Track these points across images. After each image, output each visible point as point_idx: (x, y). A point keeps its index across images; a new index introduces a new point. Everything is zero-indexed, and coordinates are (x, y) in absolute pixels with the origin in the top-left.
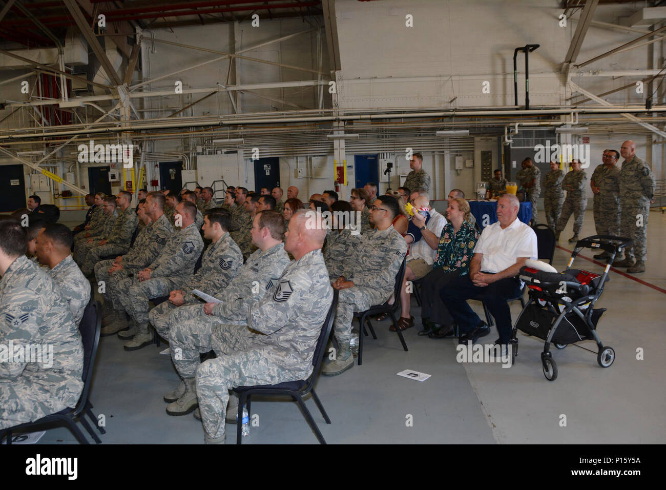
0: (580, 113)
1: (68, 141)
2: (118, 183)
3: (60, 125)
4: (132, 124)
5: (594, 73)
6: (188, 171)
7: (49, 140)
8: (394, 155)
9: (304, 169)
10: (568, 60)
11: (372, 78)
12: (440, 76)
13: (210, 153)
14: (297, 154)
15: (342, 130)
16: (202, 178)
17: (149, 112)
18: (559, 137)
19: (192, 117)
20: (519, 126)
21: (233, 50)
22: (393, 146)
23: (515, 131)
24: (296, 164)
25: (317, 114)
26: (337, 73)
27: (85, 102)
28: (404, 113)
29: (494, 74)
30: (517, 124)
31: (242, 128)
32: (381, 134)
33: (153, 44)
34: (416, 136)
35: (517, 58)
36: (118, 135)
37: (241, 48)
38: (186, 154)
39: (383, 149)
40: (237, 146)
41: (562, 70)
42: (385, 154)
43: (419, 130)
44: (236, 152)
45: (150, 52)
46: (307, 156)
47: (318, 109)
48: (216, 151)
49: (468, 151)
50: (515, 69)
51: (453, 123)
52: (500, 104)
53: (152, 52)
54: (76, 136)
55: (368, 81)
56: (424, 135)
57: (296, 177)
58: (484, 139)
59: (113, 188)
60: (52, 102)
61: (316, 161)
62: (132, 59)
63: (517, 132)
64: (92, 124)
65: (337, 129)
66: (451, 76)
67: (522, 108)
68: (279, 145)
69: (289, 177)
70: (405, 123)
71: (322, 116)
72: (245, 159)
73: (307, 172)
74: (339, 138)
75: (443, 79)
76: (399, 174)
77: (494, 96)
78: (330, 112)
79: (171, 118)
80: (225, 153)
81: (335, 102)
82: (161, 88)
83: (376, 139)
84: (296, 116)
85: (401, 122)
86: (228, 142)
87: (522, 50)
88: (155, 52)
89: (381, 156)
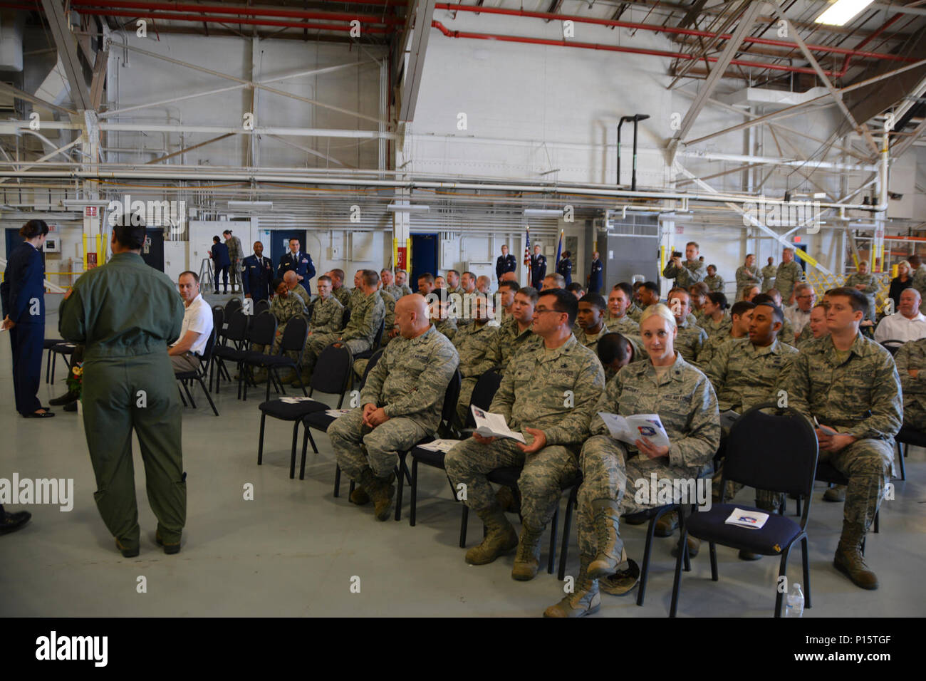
0: (690, 199)
2: (57, 255)
4: (99, 169)
5: (700, 154)
6: (175, 242)
8: (459, 235)
9: (341, 249)
10: (677, 136)
11: (449, 135)
12: (532, 141)
13: (209, 219)
14: (331, 227)
15: (405, 200)
16: (196, 253)
17: (115, 152)
18: (661, 224)
19: (181, 166)
20: (627, 210)
21: (248, 75)
22: (460, 224)
23: (622, 215)
24: (329, 240)
25: (374, 176)
26: (407, 124)
27: (22, 129)
28: (481, 184)
29: (594, 144)
30: (625, 207)
31: (258, 187)
32: (443, 208)
33: (125, 53)
34: (487, 212)
35: (622, 128)
36: (77, 183)
37: (261, 75)
39: (447, 227)
40: (249, 211)
41: (669, 148)
42: (448, 234)
43: (492, 206)
44: (249, 219)
45: (120, 64)
46: (345, 231)
47: (377, 169)
48: (219, 216)
49: (548, 235)
50: (619, 141)
51: (546, 200)
52: (598, 182)
53: (123, 65)
55: (443, 139)
56: (497, 213)
57: (330, 257)
61: (358, 238)
62: (88, 71)
63: (624, 217)
64: (32, 164)
65: (400, 197)
66: (543, 142)
67: (626, 189)
68: (309, 213)
69: (320, 258)
70: (480, 196)
71: (382, 179)
72: (260, 231)
73: (345, 252)
74: (402, 210)
75: (534, 144)
76: (465, 259)
77: (592, 170)
78: (392, 175)
79: (160, 165)
80: (232, 220)
81: (399, 162)
82: (135, 120)
83: (438, 213)
84: (344, 176)
85: (476, 195)
86: (248, 206)
87: (628, 119)
88: (129, 65)
89: (443, 236)
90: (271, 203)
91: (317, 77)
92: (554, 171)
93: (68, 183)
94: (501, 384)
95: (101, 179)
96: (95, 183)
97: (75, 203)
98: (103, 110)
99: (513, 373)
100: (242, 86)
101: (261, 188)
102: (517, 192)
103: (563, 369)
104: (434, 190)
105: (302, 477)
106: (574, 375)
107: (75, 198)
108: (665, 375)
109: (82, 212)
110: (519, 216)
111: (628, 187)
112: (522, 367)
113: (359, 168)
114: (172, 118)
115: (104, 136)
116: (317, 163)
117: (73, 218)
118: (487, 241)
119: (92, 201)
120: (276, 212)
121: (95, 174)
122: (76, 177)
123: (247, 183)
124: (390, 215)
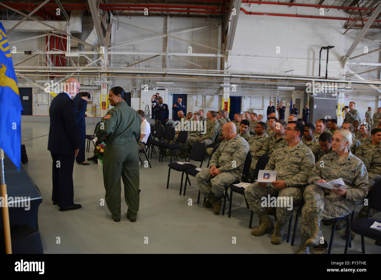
0: (352, 83)
1: (68, 76)
2: (91, 102)
3: (61, 66)
4: (108, 69)
5: (357, 63)
6: (135, 98)
7: (53, 74)
8: (250, 97)
9: (201, 102)
10: (347, 55)
11: (246, 56)
12: (282, 58)
13: (149, 89)
14: (197, 93)
15: (228, 82)
16: (143, 103)
17: (113, 63)
18: (338, 93)
19: (138, 68)
21: (165, 32)
22: (250, 93)
24: (196, 98)
25: (216, 72)
26: (229, 51)
27: (80, 54)
28: (260, 76)
29: (309, 59)
31: (168, 76)
32: (243, 86)
33: (118, 24)
34: (262, 88)
35: (322, 52)
36: (99, 75)
37: (170, 32)
38: (134, 89)
39: (245, 94)
40: (165, 86)
41: (343, 60)
42: (245, 97)
43: (264, 85)
44: (164, 89)
45: (116, 29)
46: (203, 95)
47: (217, 69)
48: (153, 88)
49: (288, 98)
50: (320, 57)
51: (287, 83)
52: (311, 75)
53: (117, 29)
54: (73, 74)
55: (244, 57)
56: (266, 88)
57: (196, 105)
58: (298, 92)
59: (88, 105)
60: (60, 52)
61: (208, 98)
62: (104, 31)
64: (83, 68)
65: (226, 81)
66: (287, 58)
67: (323, 78)
68: (188, 87)
69: (192, 106)
70: (259, 81)
71: (218, 74)
72: (169, 94)
73: (202, 103)
74: (227, 87)
75: (283, 59)
76: (252, 107)
77: (308, 70)
78: (223, 72)
79: (130, 68)
80: (158, 90)
81: (226, 67)
82: (121, 50)
83: (241, 88)
84: (203, 72)
85: (257, 80)
86: (165, 84)
87: (325, 48)
88: (120, 29)
89: (243, 97)
90: (173, 83)
91: (192, 32)
92: (292, 70)
93: (96, 75)
94: (269, 160)
95: (108, 73)
96: (106, 75)
97: (98, 82)
98: (110, 46)
99: (275, 156)
100: (163, 36)
101: (169, 77)
102: (275, 79)
103: (296, 155)
104: (240, 78)
105: (184, 195)
106: (301, 158)
107: (98, 81)
108: (343, 160)
109: (101, 86)
110: (275, 90)
111: (324, 77)
112: (279, 154)
113: (209, 69)
114: (135, 49)
115: (109, 56)
116: (192, 67)
117: (97, 88)
118: (262, 100)
119: (105, 82)
120: (175, 87)
121: (106, 71)
122: (99, 72)
123: (164, 75)
124: (222, 88)
